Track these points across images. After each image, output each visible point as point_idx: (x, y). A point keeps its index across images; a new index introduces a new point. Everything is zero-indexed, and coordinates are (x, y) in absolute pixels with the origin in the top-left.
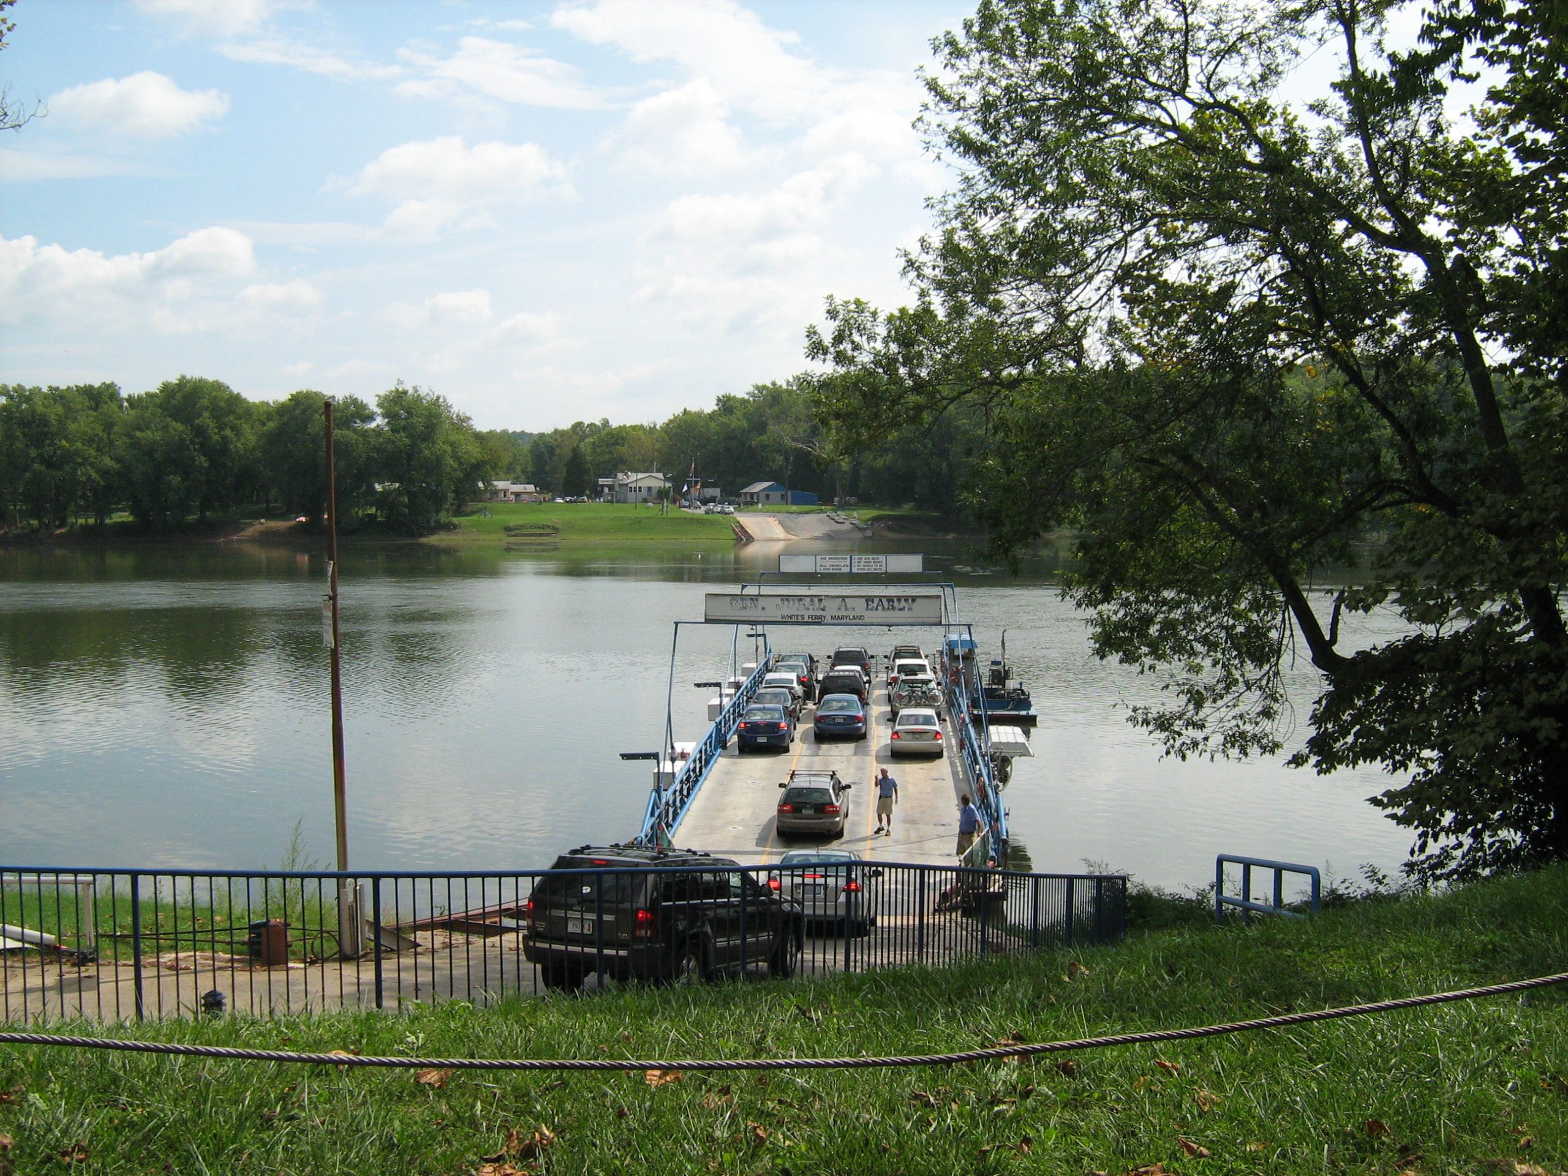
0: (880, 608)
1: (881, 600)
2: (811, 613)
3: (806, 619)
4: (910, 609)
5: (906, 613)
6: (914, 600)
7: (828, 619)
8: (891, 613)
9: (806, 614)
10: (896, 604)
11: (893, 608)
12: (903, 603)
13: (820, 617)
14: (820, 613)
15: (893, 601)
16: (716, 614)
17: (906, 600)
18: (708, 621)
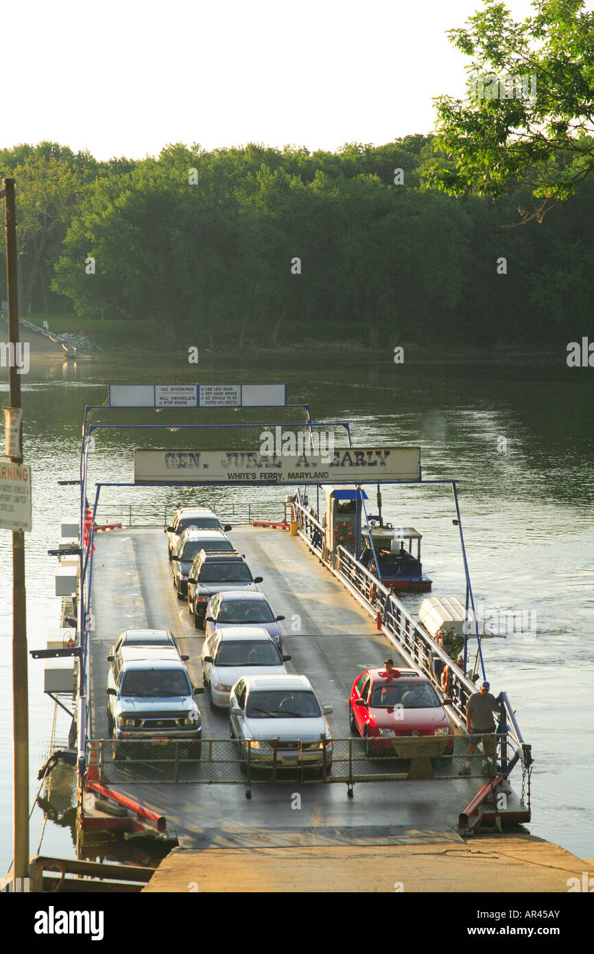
0: (347, 463)
1: (347, 454)
2: (264, 470)
3: (258, 478)
4: (383, 464)
5: (377, 469)
6: (387, 453)
7: (285, 478)
8: (361, 469)
9: (258, 471)
10: (366, 458)
11: (363, 464)
12: (374, 457)
13: (274, 475)
14: (275, 470)
15: (362, 454)
16: (147, 475)
17: (378, 453)
18: (139, 483)
